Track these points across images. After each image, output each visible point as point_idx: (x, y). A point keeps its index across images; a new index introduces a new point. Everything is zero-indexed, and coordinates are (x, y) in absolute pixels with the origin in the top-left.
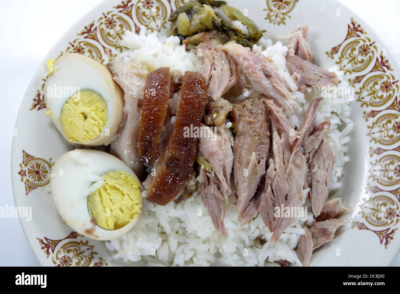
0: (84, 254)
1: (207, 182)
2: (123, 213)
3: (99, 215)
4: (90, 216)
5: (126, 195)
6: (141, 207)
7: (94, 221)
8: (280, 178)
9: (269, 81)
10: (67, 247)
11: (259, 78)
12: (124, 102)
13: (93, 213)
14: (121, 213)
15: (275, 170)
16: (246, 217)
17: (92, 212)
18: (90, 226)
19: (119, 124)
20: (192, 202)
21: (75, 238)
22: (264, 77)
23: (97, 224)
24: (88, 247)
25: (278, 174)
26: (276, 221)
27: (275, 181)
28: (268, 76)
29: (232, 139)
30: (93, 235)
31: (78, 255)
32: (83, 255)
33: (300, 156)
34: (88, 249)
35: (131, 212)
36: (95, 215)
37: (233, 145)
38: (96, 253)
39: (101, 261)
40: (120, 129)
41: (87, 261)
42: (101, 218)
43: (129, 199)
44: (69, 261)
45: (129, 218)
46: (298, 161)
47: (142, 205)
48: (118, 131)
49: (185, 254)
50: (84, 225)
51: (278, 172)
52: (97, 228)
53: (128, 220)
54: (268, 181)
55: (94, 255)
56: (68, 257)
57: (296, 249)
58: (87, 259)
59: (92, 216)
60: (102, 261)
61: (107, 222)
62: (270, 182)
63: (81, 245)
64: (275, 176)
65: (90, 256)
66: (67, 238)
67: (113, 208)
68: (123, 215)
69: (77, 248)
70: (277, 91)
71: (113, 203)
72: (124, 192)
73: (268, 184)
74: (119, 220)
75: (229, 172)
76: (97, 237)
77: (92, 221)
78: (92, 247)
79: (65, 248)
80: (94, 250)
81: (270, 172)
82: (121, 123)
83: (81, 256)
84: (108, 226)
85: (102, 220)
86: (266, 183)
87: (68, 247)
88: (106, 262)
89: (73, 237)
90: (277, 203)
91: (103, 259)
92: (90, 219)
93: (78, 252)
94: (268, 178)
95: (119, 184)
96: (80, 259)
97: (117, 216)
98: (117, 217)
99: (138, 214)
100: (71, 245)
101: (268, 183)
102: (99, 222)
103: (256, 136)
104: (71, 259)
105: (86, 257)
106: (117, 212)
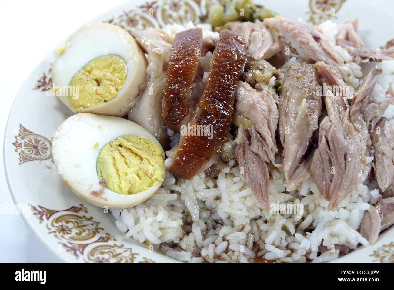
0: (87, 227)
1: (248, 142)
2: (140, 179)
3: (111, 177)
4: (99, 178)
5: (145, 160)
6: (163, 175)
7: (104, 183)
8: (336, 129)
9: (319, 44)
10: (66, 218)
11: (307, 39)
12: (147, 63)
13: (103, 175)
14: (138, 179)
15: (330, 121)
16: (296, 179)
17: (101, 174)
18: (97, 187)
19: (139, 85)
20: (226, 174)
21: (76, 212)
22: (313, 40)
23: (107, 186)
24: (93, 223)
25: (334, 125)
26: (333, 182)
27: (331, 130)
28: (317, 39)
29: (277, 97)
30: (101, 198)
31: (78, 227)
32: (85, 228)
33: (359, 120)
34: (92, 224)
35: (150, 180)
36: (105, 177)
37: (278, 102)
38: (103, 229)
39: (108, 236)
40: (141, 91)
41: (91, 233)
42: (112, 181)
43: (149, 164)
44: (68, 230)
45: (147, 186)
46: (358, 125)
47: (165, 172)
48: (138, 95)
49: (216, 246)
50: (91, 186)
51: (334, 123)
52: (107, 191)
53: (145, 187)
54: (322, 133)
55: (99, 230)
56: (66, 227)
57: (359, 230)
58: (91, 232)
59: (101, 178)
60: (110, 237)
61: (119, 186)
62: (324, 134)
63: (84, 219)
64: (331, 126)
65: (94, 230)
66: (67, 210)
67: (128, 171)
68: (141, 181)
69: (78, 221)
70: (328, 55)
71: (128, 167)
72: (143, 156)
73: (321, 137)
74: (135, 188)
75: (274, 127)
76: (106, 200)
77: (100, 183)
78: (98, 223)
79: (63, 218)
80: (100, 226)
81: (324, 124)
82: (143, 83)
83: (84, 228)
84: (121, 189)
85: (114, 183)
86: (320, 135)
87: (68, 218)
88: (115, 238)
89: (75, 211)
90: (334, 157)
91: (111, 235)
92: (99, 181)
93: (80, 225)
94: (321, 130)
95: (137, 148)
96: (82, 231)
97: (132, 182)
98: (133, 185)
99: (159, 181)
100: (71, 217)
101: (323, 134)
102: (110, 185)
103: (306, 88)
104: (70, 228)
105: (89, 230)
106: (133, 176)
